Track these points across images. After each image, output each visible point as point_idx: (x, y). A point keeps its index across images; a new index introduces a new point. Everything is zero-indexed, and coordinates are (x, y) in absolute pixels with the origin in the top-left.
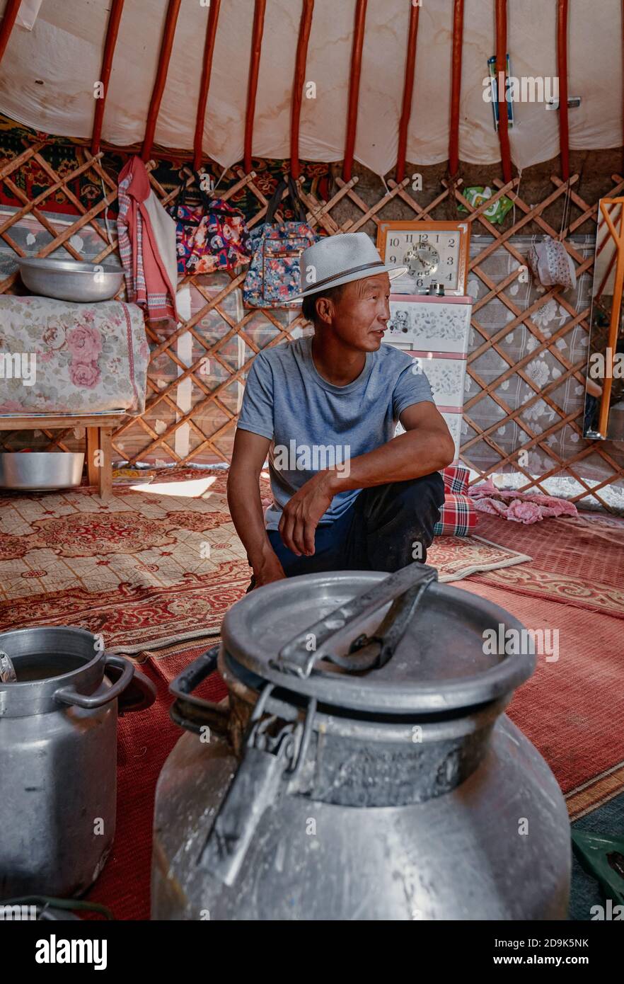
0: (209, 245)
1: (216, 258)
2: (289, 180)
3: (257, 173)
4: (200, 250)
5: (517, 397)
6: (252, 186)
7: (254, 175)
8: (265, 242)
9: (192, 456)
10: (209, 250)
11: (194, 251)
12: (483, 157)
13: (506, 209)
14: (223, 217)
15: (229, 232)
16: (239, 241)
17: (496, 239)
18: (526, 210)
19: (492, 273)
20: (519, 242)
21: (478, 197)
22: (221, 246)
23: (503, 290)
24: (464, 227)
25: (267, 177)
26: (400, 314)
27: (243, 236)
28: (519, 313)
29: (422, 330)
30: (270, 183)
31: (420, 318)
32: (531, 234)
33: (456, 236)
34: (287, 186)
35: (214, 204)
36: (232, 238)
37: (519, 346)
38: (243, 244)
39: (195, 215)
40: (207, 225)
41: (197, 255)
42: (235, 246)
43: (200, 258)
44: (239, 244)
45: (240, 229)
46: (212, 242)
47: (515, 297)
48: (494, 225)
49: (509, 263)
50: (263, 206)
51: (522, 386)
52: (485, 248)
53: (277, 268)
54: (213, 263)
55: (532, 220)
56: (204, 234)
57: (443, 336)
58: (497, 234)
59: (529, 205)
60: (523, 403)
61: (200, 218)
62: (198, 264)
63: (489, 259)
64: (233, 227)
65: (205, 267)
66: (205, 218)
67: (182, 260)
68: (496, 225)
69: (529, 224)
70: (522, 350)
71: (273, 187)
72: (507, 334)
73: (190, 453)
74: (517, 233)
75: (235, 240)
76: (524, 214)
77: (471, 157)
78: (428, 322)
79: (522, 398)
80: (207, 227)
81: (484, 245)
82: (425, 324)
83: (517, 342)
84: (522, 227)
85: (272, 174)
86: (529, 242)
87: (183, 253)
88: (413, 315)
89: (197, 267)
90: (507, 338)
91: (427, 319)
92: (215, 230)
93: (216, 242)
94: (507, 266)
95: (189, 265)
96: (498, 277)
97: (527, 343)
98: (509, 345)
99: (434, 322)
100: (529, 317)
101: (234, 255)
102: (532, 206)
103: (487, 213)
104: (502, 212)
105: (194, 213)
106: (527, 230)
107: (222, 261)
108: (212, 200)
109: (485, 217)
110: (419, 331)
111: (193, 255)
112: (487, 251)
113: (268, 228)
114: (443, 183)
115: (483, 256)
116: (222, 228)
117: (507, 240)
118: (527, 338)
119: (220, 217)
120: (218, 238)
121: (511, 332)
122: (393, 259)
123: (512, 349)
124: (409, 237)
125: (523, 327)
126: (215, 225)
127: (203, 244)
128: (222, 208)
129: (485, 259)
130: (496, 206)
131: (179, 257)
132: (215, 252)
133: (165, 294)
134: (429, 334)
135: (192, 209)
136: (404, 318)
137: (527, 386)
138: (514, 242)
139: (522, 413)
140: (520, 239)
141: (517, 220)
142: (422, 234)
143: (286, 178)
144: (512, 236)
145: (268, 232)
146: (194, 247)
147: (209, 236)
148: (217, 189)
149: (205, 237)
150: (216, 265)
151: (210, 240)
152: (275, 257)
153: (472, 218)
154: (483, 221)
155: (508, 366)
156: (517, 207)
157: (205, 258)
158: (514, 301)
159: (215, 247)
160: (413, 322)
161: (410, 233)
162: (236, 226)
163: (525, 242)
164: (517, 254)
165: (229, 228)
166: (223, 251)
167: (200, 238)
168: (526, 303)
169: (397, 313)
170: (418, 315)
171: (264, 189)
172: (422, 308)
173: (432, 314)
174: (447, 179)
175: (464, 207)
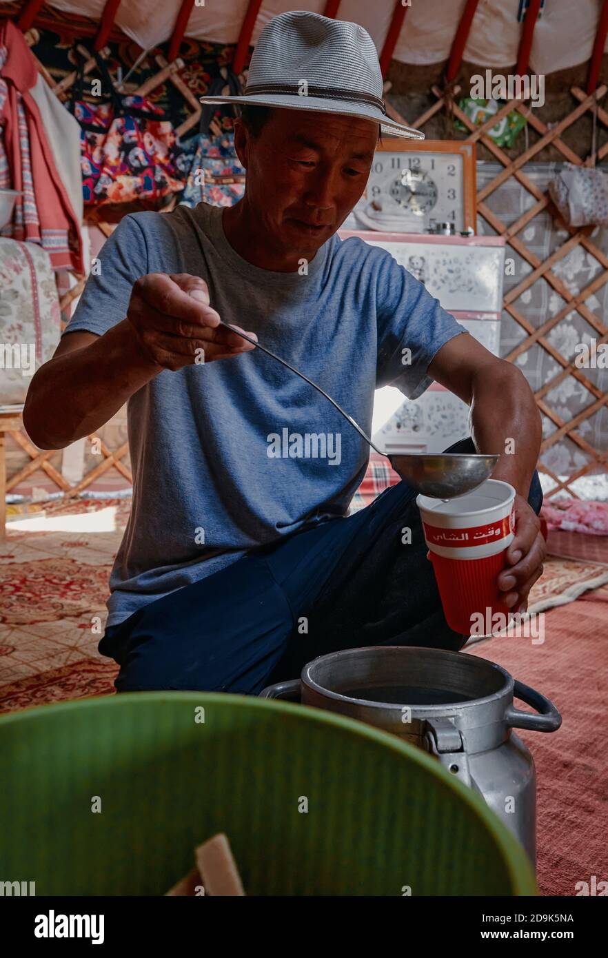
0: (126, 160)
1: (138, 181)
2: (229, 74)
3: (185, 61)
4: (113, 169)
5: (538, 374)
6: (177, 81)
7: (181, 63)
8: (201, 161)
9: (89, 480)
10: (126, 167)
11: (106, 169)
12: (497, 57)
13: (515, 129)
14: (144, 122)
15: (151, 143)
16: (167, 157)
17: (504, 166)
18: (541, 129)
19: (499, 212)
20: (533, 171)
21: (479, 113)
22: (145, 163)
23: (516, 234)
24: (469, 150)
25: (195, 69)
26: (414, 260)
27: (174, 151)
28: (537, 263)
29: (443, 282)
30: (199, 77)
31: (441, 265)
32: (548, 161)
33: (457, 162)
34: (226, 83)
35: (129, 102)
36: (156, 153)
37: (539, 306)
38: (173, 163)
39: (99, 117)
40: (121, 131)
41: (109, 175)
42: (162, 165)
43: (114, 180)
44: (167, 163)
45: (170, 139)
46: (131, 157)
47: (530, 244)
48: (501, 148)
49: (522, 199)
50: (193, 110)
51: (544, 359)
52: (491, 179)
53: (221, 197)
54: (133, 187)
55: (551, 144)
56: (117, 145)
57: (470, 290)
58: (506, 160)
59: (546, 124)
60: (547, 381)
61: (109, 122)
62: (111, 188)
63: (495, 194)
64: (159, 136)
65: (122, 193)
66: (118, 123)
67: (88, 181)
68: (505, 147)
69: (546, 148)
70: (543, 311)
71: (203, 84)
72: (523, 292)
73: (85, 476)
74: (532, 160)
75: (161, 157)
76: (540, 136)
77: (481, 58)
78: (451, 271)
79: (544, 375)
80: (122, 134)
81: (489, 175)
82: (447, 273)
83: (536, 302)
84: (538, 153)
85: (204, 66)
86: (546, 171)
87: (89, 172)
88: (431, 261)
89: (110, 193)
90: (522, 296)
91: (450, 267)
92: (135, 139)
93: (137, 158)
94: (519, 203)
95: (98, 190)
96: (508, 217)
97: (549, 302)
98: (526, 306)
99: (458, 271)
100: (550, 269)
101: (163, 178)
102: (549, 125)
103: (492, 133)
104: (510, 131)
105: (97, 114)
106: (544, 156)
107: (147, 186)
108: (124, 96)
109: (491, 139)
110: (440, 283)
111: (104, 175)
112: (495, 183)
113: (204, 141)
114: (435, 90)
115: (490, 189)
116: (143, 137)
117: (520, 168)
118: (549, 296)
119: (138, 121)
120: (138, 151)
121: (527, 289)
122: (376, 190)
123: (531, 311)
124: (396, 162)
125: (543, 282)
126: (133, 132)
127: (117, 159)
128: (145, 109)
129: (491, 193)
130: (504, 123)
131: (84, 177)
132: (136, 172)
133: (65, 231)
134: (453, 287)
135: (93, 108)
136: (420, 266)
137: (551, 358)
138: (528, 172)
139: (546, 395)
140: (535, 168)
141: (532, 143)
142: (412, 158)
143: (224, 73)
144: (525, 164)
145: (205, 146)
146: (104, 163)
147: (125, 148)
148: (129, 81)
149: (120, 150)
150: (137, 190)
151: (127, 154)
152: (217, 183)
153: (474, 138)
154: (487, 142)
155: (524, 333)
156: (530, 127)
157: (122, 179)
158: (529, 248)
159: (135, 164)
160: (431, 271)
161: (396, 156)
162: (164, 136)
163: (540, 171)
164: (533, 187)
165: (152, 138)
166: (148, 171)
167: (112, 151)
168: (545, 250)
169: (410, 259)
170: (438, 262)
171: (191, 86)
172: (443, 253)
173: (456, 261)
174: (441, 87)
175: (461, 123)
